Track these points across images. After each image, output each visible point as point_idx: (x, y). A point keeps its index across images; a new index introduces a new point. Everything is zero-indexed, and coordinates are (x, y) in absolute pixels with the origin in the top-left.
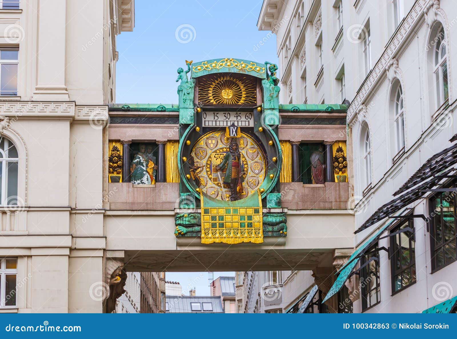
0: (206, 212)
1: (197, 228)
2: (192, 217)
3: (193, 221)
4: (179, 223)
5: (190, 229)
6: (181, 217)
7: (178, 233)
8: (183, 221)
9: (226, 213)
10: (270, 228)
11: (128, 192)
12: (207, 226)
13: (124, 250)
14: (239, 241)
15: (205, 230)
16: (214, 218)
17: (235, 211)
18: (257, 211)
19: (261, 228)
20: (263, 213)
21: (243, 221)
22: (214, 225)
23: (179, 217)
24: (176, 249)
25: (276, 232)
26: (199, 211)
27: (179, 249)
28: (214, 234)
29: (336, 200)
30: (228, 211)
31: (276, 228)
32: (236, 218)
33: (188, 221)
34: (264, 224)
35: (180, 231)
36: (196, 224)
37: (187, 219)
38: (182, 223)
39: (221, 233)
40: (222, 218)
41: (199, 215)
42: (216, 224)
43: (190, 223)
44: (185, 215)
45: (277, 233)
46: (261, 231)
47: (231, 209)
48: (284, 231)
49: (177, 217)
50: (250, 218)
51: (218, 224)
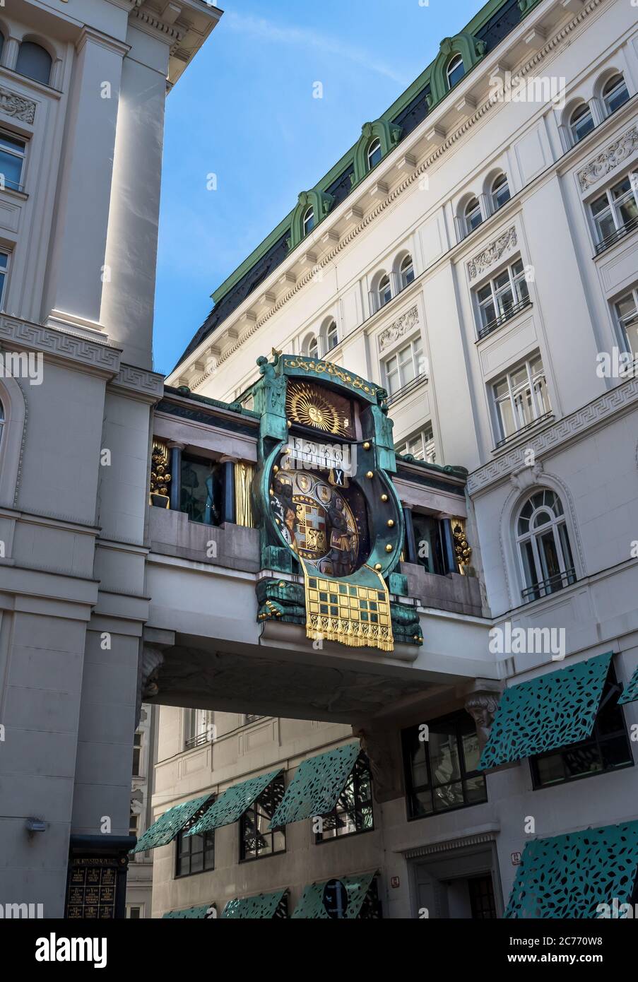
0: (313, 584)
1: (299, 610)
2: (292, 589)
3: (294, 597)
4: (272, 594)
5: (289, 610)
6: (273, 586)
7: (272, 613)
8: (278, 592)
9: (341, 592)
10: (401, 629)
11: (181, 528)
12: (315, 608)
13: (175, 631)
14: (361, 643)
15: (311, 615)
16: (323, 596)
17: (353, 591)
18: (381, 597)
19: (390, 625)
20: (390, 602)
21: (364, 610)
22: (324, 609)
23: (271, 585)
24: (258, 644)
25: (409, 636)
26: (301, 581)
27: (263, 643)
28: (324, 623)
29: (467, 602)
30: (342, 589)
31: (409, 630)
32: (355, 603)
33: (287, 595)
34: (393, 620)
35: (275, 610)
36: (297, 603)
37: (284, 591)
38: (277, 596)
39: (335, 625)
40: (334, 599)
41: (301, 587)
42: (327, 606)
43: (289, 599)
44: (282, 584)
45: (410, 638)
46: (390, 631)
47: (348, 587)
48: (420, 635)
49: (268, 585)
50: (373, 606)
51: (329, 607)
